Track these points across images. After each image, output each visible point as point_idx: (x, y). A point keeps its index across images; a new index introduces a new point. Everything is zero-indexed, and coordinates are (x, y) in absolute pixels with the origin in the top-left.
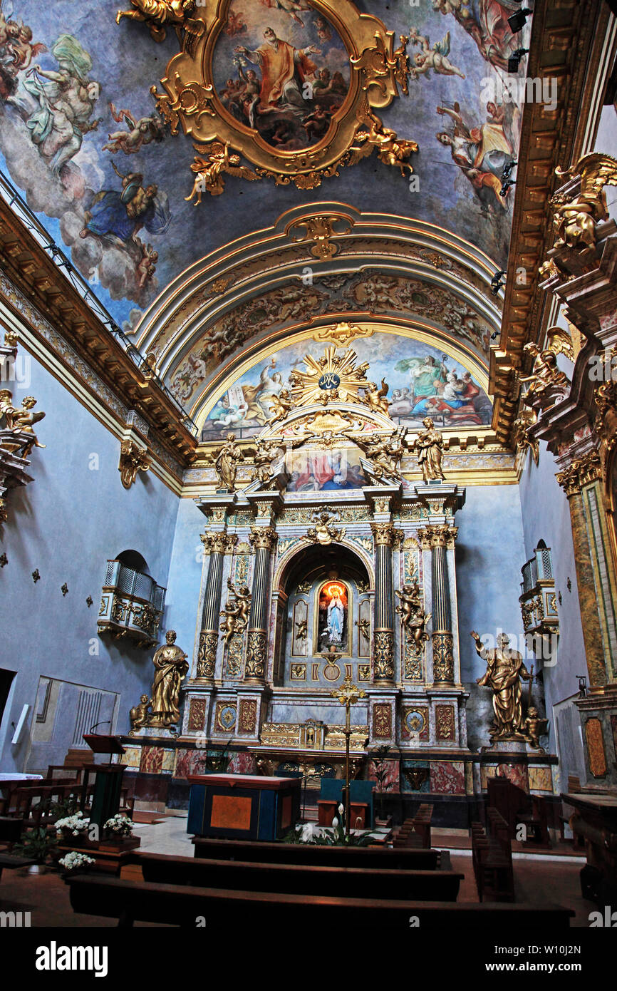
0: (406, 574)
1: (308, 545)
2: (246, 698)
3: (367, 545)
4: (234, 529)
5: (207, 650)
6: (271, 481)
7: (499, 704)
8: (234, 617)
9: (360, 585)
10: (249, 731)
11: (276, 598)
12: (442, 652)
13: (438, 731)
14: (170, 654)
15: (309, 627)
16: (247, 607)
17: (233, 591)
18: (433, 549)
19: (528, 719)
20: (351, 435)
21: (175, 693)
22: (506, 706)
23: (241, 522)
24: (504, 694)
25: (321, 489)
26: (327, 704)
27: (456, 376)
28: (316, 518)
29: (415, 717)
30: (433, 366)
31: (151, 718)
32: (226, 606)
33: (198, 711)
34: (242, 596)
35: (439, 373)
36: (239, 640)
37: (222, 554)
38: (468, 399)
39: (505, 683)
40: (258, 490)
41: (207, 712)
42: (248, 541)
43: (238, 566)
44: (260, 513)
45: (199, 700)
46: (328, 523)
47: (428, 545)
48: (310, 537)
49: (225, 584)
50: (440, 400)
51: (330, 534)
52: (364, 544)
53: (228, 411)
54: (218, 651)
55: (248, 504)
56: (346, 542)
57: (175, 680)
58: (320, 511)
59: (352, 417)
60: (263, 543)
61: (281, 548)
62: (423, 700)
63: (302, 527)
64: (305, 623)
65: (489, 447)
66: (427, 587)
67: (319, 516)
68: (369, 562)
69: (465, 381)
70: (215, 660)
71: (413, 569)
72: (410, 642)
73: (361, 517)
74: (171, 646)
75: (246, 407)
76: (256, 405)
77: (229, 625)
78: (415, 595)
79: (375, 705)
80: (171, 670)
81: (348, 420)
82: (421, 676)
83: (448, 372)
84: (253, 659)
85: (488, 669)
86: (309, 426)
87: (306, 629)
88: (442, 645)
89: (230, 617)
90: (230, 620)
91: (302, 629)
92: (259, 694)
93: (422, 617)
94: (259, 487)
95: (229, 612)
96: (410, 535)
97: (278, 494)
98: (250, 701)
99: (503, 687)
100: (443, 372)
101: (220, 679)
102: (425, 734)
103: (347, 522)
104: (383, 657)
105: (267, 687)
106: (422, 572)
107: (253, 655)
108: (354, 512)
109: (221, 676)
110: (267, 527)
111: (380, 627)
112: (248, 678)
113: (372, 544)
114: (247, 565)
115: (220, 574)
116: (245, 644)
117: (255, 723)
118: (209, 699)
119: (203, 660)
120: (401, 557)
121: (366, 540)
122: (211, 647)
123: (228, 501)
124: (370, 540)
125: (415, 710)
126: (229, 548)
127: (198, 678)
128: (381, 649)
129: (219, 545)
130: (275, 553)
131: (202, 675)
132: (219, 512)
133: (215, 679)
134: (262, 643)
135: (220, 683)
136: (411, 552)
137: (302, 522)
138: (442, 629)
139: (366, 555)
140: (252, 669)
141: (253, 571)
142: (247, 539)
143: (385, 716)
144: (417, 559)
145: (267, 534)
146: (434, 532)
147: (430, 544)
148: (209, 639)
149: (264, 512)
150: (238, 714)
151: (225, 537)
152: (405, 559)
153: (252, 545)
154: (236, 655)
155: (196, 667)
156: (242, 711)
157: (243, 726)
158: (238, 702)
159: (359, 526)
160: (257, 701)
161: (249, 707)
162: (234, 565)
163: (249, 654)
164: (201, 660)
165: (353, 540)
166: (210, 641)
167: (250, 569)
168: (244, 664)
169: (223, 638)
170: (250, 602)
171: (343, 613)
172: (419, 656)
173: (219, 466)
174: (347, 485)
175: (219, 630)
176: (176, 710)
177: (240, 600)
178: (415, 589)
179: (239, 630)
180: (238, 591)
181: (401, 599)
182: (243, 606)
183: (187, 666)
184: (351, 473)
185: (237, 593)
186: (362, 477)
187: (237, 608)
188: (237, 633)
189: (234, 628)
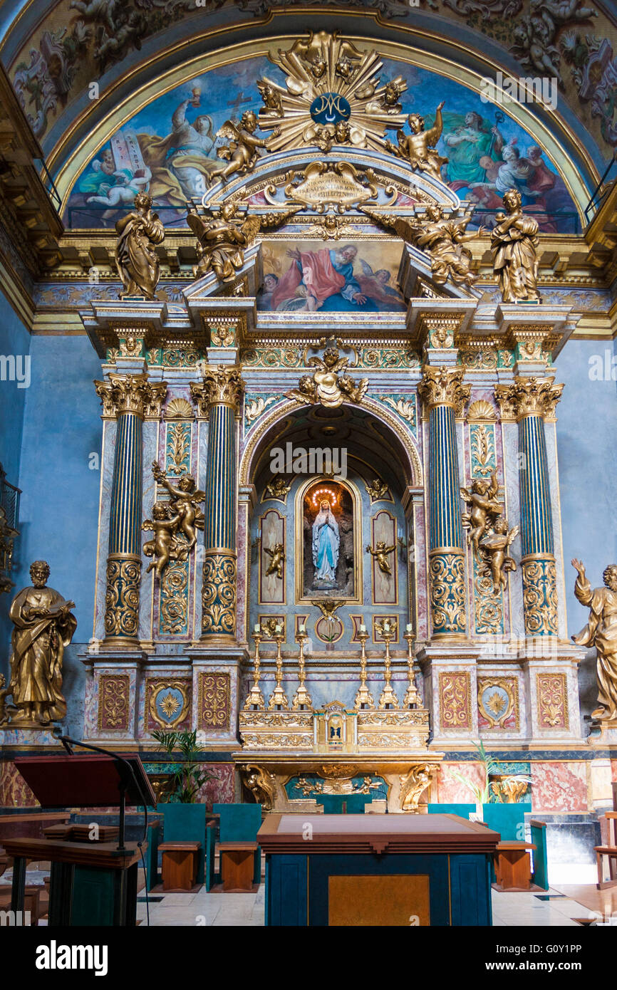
0: (475, 461)
1: (299, 407)
2: (209, 670)
3: (406, 410)
4: (159, 373)
5: (124, 589)
6: (238, 278)
7: (612, 672)
8: (170, 531)
9: (373, 487)
10: (218, 726)
11: (246, 498)
12: (544, 589)
13: (542, 716)
14: (41, 602)
15: (288, 555)
16: (194, 514)
17: (166, 485)
18: (521, 420)
20: (375, 212)
21: (55, 669)
23: (173, 360)
25: (320, 309)
26: (345, 677)
27: (517, 152)
28: (316, 359)
29: (496, 694)
30: (480, 130)
32: (155, 511)
33: (114, 696)
34: (183, 494)
35: (489, 145)
36: (180, 572)
37: (141, 418)
38: (536, 193)
40: (212, 295)
41: (132, 697)
42: (188, 397)
43: (170, 440)
44: (215, 340)
45: (116, 678)
46: (336, 368)
47: (511, 414)
48: (303, 390)
49: (148, 472)
50: (491, 191)
51: (341, 388)
52: (399, 408)
53: (114, 181)
54: (142, 591)
55: (188, 325)
56: (368, 403)
57: (53, 646)
58: (322, 346)
59: (375, 181)
60: (222, 396)
61: (253, 411)
62: (508, 667)
63: (289, 375)
64: (281, 549)
66: (511, 483)
67: (320, 355)
69: (533, 163)
70: (138, 608)
71: (485, 454)
72: (484, 573)
73: (394, 362)
74: (40, 588)
75: (148, 175)
76: (165, 173)
77: (162, 545)
78: (492, 496)
79: (444, 674)
80: (46, 630)
81: (366, 186)
82: (502, 629)
83: (504, 143)
84: (217, 602)
85: (591, 619)
86: (294, 191)
87: (282, 559)
88: (544, 577)
89: (162, 532)
90: (162, 535)
91: (277, 558)
92: (235, 662)
93: (505, 534)
94: (213, 289)
95: (162, 523)
96: (480, 396)
97: (251, 304)
98: (216, 675)
100: (495, 144)
101: (150, 640)
102: (514, 720)
103: (370, 368)
104: (451, 596)
105: (245, 651)
106: (501, 460)
107: (218, 596)
108: (382, 352)
109: (151, 634)
110: (230, 367)
111: (445, 545)
112: (208, 635)
113: (414, 409)
114: (188, 440)
115: (139, 454)
116: (192, 579)
117: (229, 713)
118: (133, 675)
119: (116, 606)
120: (466, 433)
121: (403, 401)
122: (131, 583)
123: (150, 316)
124: (410, 402)
125: (496, 683)
126: (153, 408)
127: (109, 638)
128: (449, 583)
129: (134, 401)
130: (241, 420)
131: (117, 632)
132: (131, 339)
133: (141, 640)
134: (232, 575)
135: (150, 646)
136: (481, 425)
137: (288, 366)
138: (543, 551)
139: (405, 427)
140: (217, 620)
141: (201, 451)
142: (185, 393)
143: (459, 693)
144: (492, 436)
145: (232, 379)
146: (528, 390)
147: (516, 412)
148: (126, 569)
149: (222, 339)
150: (195, 698)
151: (144, 386)
152: (472, 436)
153: (196, 403)
154: (176, 599)
155: (103, 621)
156: (203, 691)
157: (206, 718)
158: (195, 678)
159: (392, 376)
160: (231, 674)
161: (215, 685)
162: (163, 438)
163: (208, 594)
164: (114, 607)
165: (382, 401)
166: (127, 572)
167: (195, 448)
168: (191, 613)
169: (151, 569)
170: (198, 506)
171: (337, 534)
172: (498, 596)
173: (126, 253)
174: (368, 305)
175: (142, 553)
176: (59, 698)
177: (179, 502)
178: (492, 485)
179: (179, 555)
180: (176, 485)
181: (467, 502)
182: (187, 512)
183: (74, 622)
184: (372, 283)
185: (173, 488)
186: (394, 290)
187: (174, 515)
188: (176, 560)
189: (170, 550)
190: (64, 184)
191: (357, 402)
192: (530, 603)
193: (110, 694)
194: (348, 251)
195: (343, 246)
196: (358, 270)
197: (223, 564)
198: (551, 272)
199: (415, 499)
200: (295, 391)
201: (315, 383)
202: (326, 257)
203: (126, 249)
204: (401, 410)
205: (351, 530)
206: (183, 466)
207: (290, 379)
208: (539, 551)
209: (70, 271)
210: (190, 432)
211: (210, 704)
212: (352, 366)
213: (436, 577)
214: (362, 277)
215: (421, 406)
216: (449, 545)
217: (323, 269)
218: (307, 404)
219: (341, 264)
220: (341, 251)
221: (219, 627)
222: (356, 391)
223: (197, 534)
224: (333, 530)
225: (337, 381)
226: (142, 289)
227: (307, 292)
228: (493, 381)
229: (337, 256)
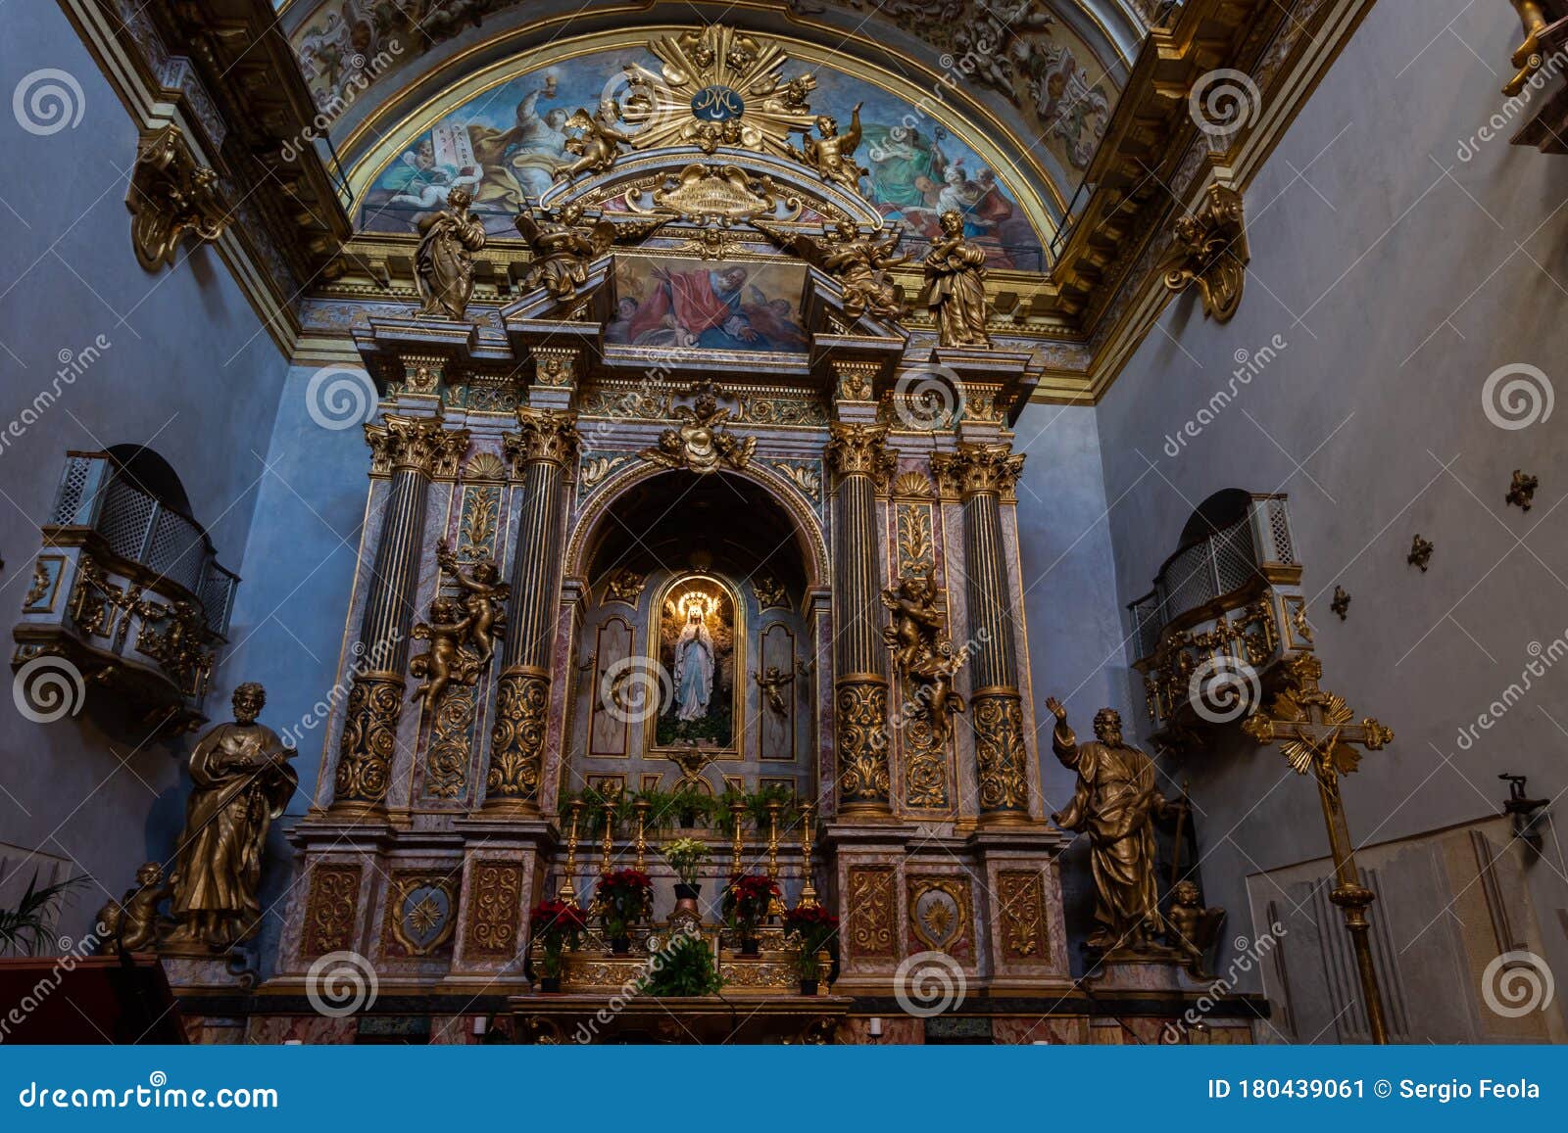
0: (905, 554)
1: (658, 471)
2: (491, 856)
3: (809, 481)
4: (461, 417)
5: (372, 725)
6: (579, 297)
7: (1113, 873)
8: (453, 639)
9: (764, 590)
10: (497, 951)
11: (572, 594)
12: (1005, 739)
13: (1006, 939)
14: (242, 746)
16: (493, 616)
17: (453, 572)
18: (966, 498)
19: (1176, 909)
20: (772, 228)
21: (250, 856)
22: (1130, 876)
23: (481, 402)
24: (1123, 850)
25: (693, 344)
27: (963, 174)
28: (684, 409)
29: (938, 902)
30: (915, 146)
31: (166, 932)
32: (434, 612)
33: (334, 900)
34: (480, 586)
35: (928, 164)
36: (464, 704)
37: (426, 477)
38: (989, 222)
39: (1129, 820)
40: (542, 316)
41: (363, 901)
42: (499, 453)
43: (467, 511)
44: (542, 375)
45: (339, 868)
46: (711, 421)
47: (951, 493)
48: (663, 449)
49: (430, 554)
50: (930, 217)
51: (718, 448)
52: (799, 477)
53: (431, 177)
54: (401, 730)
55: (507, 356)
56: (754, 469)
57: (253, 818)
58: (693, 392)
59: (773, 191)
60: (546, 450)
61: (591, 474)
62: (954, 858)
63: (645, 428)
65: (1038, 322)
66: (955, 586)
67: (690, 404)
68: (815, 520)
69: (982, 187)
70: (391, 755)
71: (918, 544)
73: (792, 417)
74: (245, 725)
75: (479, 173)
76: (503, 173)
77: (440, 661)
78: (926, 604)
79: (854, 868)
80: (246, 791)
81: (761, 196)
82: (945, 799)
83: (946, 162)
84: (514, 748)
85: (1079, 789)
86: (665, 198)
88: (1005, 722)
89: (442, 641)
90: (442, 647)
92: (532, 844)
94: (544, 308)
95: (442, 628)
96: (911, 466)
97: (596, 331)
98: (501, 864)
99: (1125, 830)
100: (935, 163)
101: (405, 807)
102: (965, 946)
103: (759, 424)
104: (867, 747)
105: (550, 826)
106: (940, 554)
107: (515, 737)
108: (776, 403)
109: (407, 798)
110: (560, 412)
111: (859, 671)
112: (495, 801)
113: (820, 480)
114: (494, 510)
115: (419, 528)
116: (481, 714)
117: (516, 927)
118: (370, 863)
119: (356, 752)
120: (891, 515)
121: (804, 469)
122: (383, 716)
123: (452, 340)
124: (813, 470)
125: (937, 885)
126: (447, 465)
127: (337, 803)
128: (864, 726)
129: (419, 454)
130: (573, 486)
131: (352, 794)
132: (423, 370)
133: (391, 807)
134: (539, 706)
135: (405, 817)
136: (913, 506)
137: (644, 417)
138: (1002, 684)
139: (805, 504)
140: (510, 775)
141: (511, 527)
142: (496, 447)
143: (880, 899)
144: (927, 520)
145: (561, 428)
146: (975, 460)
147: (960, 489)
148: (378, 695)
149: (552, 375)
150: (463, 901)
151: (435, 433)
152: (900, 520)
153: (510, 461)
154: (455, 743)
155: (333, 776)
156: (477, 892)
157: (479, 936)
158: (466, 870)
159: (789, 435)
160: (525, 864)
161: (498, 882)
162: (458, 507)
163: (501, 735)
164: (352, 754)
165: (774, 468)
166: (380, 700)
167: (503, 522)
168: (475, 766)
169: (418, 697)
170: (499, 604)
171: (712, 654)
172: (939, 750)
173: (427, 260)
174: (758, 341)
175: (408, 673)
176: (250, 903)
177: (472, 597)
178: (929, 589)
179: (465, 676)
180: (469, 572)
181: (893, 610)
182: (482, 613)
183: (292, 780)
184: (767, 316)
185: (464, 578)
186: (796, 326)
187: (462, 617)
188: (459, 683)
189: (451, 669)
190: (360, 179)
191: (740, 468)
192: (986, 760)
193: (327, 895)
194: (735, 274)
195: (727, 267)
196: (747, 297)
197: (527, 691)
198: (1009, 318)
199: (818, 604)
200: (653, 450)
201: (681, 440)
202: (704, 280)
203: (428, 254)
204: (800, 481)
205: (731, 650)
206: (483, 548)
207: (647, 434)
208: (996, 684)
209: (356, 286)
210: (498, 501)
211: (487, 912)
212: (734, 419)
213: (846, 717)
214: (753, 306)
215: (829, 476)
216: (865, 671)
217: (700, 294)
218: (669, 468)
219: (724, 290)
220: (725, 274)
221: (515, 787)
222: (738, 454)
223: (495, 647)
224: (706, 649)
225: (712, 441)
226: (446, 307)
227: (676, 323)
228: (928, 446)
229: (719, 279)
